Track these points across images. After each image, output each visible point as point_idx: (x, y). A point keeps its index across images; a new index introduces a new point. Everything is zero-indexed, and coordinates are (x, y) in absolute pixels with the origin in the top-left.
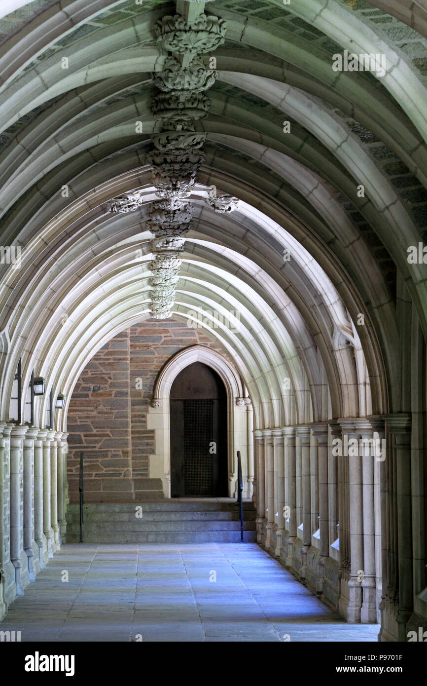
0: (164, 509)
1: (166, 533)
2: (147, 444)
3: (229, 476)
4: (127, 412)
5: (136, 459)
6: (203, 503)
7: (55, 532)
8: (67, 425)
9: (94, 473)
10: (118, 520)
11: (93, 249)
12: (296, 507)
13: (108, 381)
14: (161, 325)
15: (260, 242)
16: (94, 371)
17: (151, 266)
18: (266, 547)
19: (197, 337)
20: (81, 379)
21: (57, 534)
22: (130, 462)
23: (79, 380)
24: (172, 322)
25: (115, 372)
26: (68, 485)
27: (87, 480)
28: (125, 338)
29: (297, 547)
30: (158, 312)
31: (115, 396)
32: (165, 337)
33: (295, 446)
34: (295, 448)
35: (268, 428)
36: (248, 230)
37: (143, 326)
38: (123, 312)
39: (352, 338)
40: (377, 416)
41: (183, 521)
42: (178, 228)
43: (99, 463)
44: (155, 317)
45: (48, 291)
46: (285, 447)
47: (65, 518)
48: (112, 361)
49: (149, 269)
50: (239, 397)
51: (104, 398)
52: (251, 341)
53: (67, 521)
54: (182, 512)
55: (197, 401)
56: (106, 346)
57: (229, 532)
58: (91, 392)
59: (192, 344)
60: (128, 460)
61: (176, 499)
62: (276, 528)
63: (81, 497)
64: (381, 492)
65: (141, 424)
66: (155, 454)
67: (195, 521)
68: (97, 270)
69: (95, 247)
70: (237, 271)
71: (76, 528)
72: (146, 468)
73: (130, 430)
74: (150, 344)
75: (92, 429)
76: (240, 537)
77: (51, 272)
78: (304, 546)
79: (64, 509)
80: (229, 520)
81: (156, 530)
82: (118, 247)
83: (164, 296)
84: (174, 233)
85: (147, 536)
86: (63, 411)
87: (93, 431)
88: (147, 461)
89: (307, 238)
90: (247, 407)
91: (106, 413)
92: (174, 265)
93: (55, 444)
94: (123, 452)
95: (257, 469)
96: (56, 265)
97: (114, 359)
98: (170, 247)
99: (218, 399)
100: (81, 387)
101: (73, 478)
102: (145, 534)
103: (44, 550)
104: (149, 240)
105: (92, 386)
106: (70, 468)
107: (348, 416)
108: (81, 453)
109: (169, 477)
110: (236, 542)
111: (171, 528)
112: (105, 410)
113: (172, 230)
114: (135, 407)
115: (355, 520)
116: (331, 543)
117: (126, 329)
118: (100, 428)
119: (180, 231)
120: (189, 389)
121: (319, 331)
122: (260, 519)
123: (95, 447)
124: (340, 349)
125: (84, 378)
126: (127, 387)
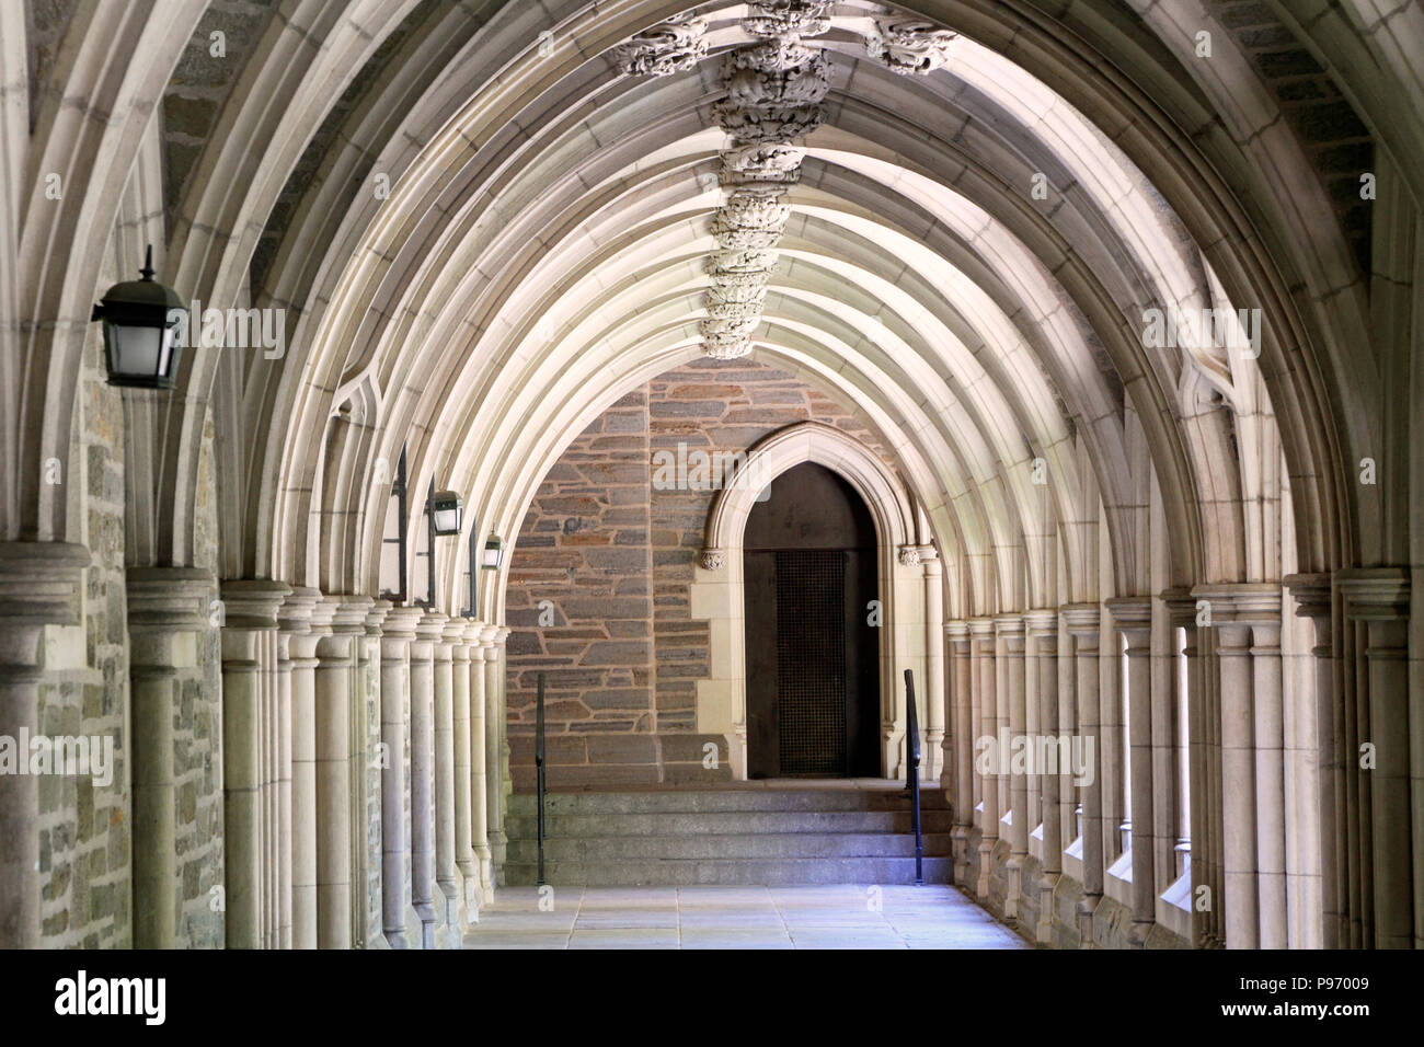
0: (735, 806)
1: (739, 862)
2: (692, 654)
3: (883, 729)
4: (645, 579)
5: (667, 690)
6: (827, 792)
7: (481, 860)
8: (507, 611)
9: (568, 723)
10: (626, 832)
11: (582, 173)
12: (1059, 803)
13: (600, 508)
14: (723, 376)
15: (997, 149)
16: (567, 485)
17: (717, 222)
18: (979, 894)
19: (806, 404)
20: (536, 503)
21: (487, 866)
22: (653, 697)
23: (532, 505)
24: (748, 370)
25: (617, 485)
26: (508, 750)
27: (551, 739)
28: (639, 408)
29: (1063, 899)
30: (721, 341)
31: (616, 543)
32: (732, 403)
33: (1056, 657)
34: (1056, 662)
35: (983, 616)
36: (968, 120)
37: (681, 379)
38: (639, 341)
39: (1229, 385)
40: (1310, 579)
41: (778, 833)
42: (791, 120)
43: (579, 700)
44: (713, 355)
45: (471, 277)
46: (1027, 659)
47: (502, 826)
48: (608, 461)
49: (710, 230)
50: (907, 544)
51: (590, 547)
52: (946, 408)
53: (508, 835)
54: (776, 812)
55: (806, 553)
56: (594, 427)
57: (887, 860)
58: (561, 533)
59: (795, 420)
60: (648, 690)
61: (760, 783)
62: (1002, 851)
63: (541, 777)
64: (1321, 767)
65: (678, 607)
66: (710, 678)
67: (809, 833)
68: (586, 229)
69: (587, 168)
70: (929, 231)
71: (529, 851)
72: (689, 709)
73: (651, 621)
74: (697, 420)
75: (563, 620)
76: (915, 872)
77: (480, 226)
78: (1084, 897)
79: (501, 808)
80: (887, 832)
81: (716, 856)
82: (645, 171)
83: (739, 299)
84: (782, 131)
85: (696, 869)
86: (498, 577)
87: (565, 624)
88: (692, 693)
89: (1133, 129)
90: (926, 566)
91: (595, 582)
92: (772, 219)
93: (481, 655)
94: (636, 673)
95: (954, 711)
96: (494, 208)
97: (614, 456)
98: (768, 170)
99: (855, 550)
100: (537, 520)
101: (520, 734)
102: (690, 865)
103: (457, 905)
104: (716, 152)
105: (562, 519)
106: (513, 710)
107: (1218, 579)
108: (539, 676)
109: (743, 731)
110: (905, 884)
111: (753, 849)
112: (593, 576)
113: (775, 126)
114: (664, 567)
115: (1237, 836)
116: (1161, 892)
117: (641, 386)
118: (581, 618)
119: (795, 126)
120: (788, 525)
121: (1140, 372)
122: (961, 829)
123: (571, 661)
124: (1198, 413)
125: (543, 501)
126: (642, 521)
